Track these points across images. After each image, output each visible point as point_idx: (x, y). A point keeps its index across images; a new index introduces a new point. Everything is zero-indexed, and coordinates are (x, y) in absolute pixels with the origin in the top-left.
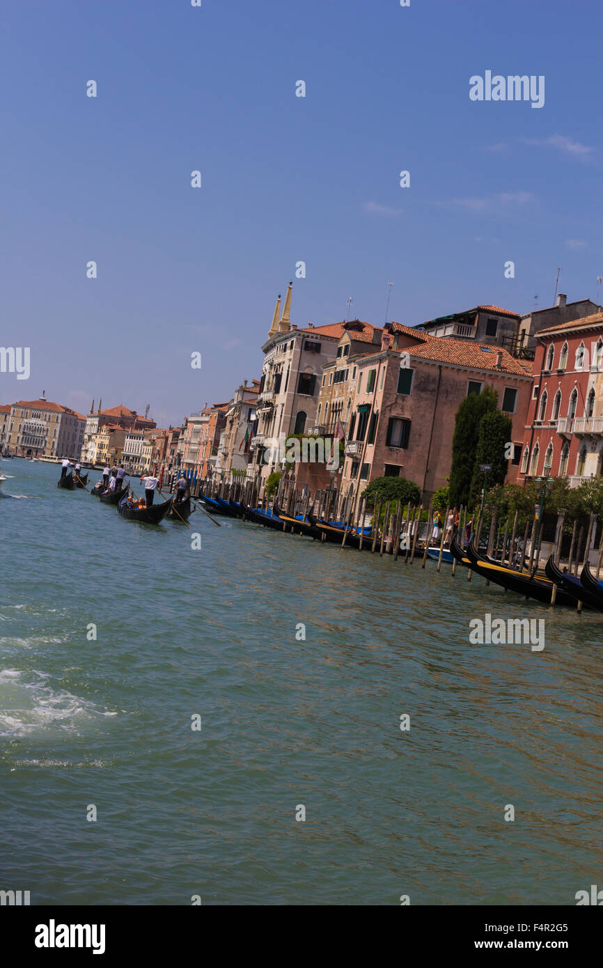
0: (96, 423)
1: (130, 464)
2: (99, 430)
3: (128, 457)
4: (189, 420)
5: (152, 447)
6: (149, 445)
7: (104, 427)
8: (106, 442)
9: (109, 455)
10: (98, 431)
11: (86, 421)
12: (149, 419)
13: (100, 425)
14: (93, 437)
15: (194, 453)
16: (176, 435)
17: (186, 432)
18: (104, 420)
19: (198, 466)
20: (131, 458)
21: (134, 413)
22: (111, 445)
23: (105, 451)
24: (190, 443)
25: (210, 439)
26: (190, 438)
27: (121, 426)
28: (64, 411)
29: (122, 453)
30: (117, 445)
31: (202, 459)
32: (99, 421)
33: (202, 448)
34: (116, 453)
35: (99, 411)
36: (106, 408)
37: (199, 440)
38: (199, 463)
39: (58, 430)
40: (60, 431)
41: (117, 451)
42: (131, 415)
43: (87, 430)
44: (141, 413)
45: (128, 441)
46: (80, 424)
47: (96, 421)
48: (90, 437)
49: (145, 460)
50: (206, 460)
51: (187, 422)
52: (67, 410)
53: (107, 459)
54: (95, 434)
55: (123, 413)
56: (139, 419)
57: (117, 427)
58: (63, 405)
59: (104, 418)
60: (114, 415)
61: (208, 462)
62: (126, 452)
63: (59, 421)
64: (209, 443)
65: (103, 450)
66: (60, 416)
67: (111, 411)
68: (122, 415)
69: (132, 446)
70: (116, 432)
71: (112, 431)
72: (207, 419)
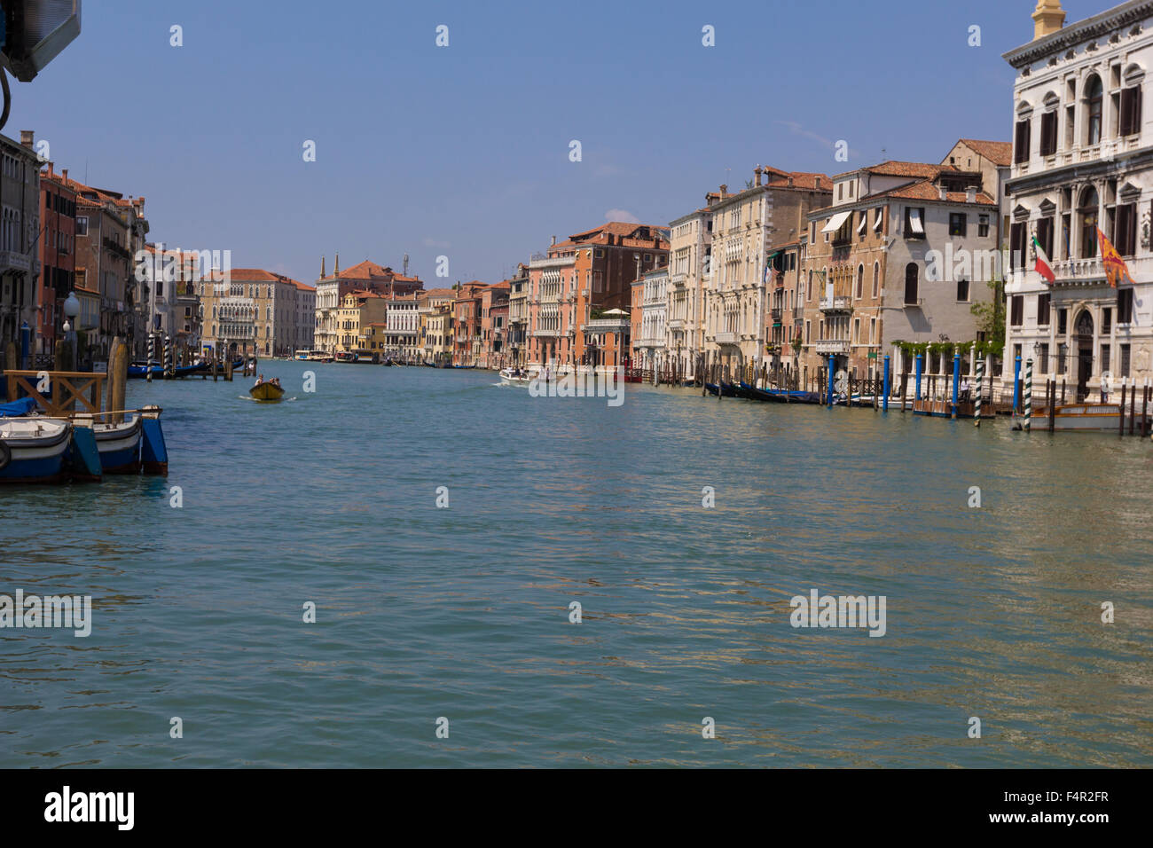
0: (336, 291)
1: (401, 348)
2: (342, 302)
3: (395, 339)
4: (532, 265)
5: (443, 318)
6: (437, 316)
7: (349, 297)
8: (356, 318)
9: (362, 338)
10: (339, 304)
11: (315, 291)
12: (410, 277)
13: (342, 293)
14: (333, 313)
15: (551, 320)
16: (501, 296)
17: (525, 287)
18: (347, 286)
19: (564, 341)
20: (400, 338)
21: (388, 270)
22: (363, 322)
23: (355, 332)
24: (538, 304)
25: (584, 293)
26: (539, 296)
27: (373, 292)
28: (277, 279)
29: (384, 332)
30: (375, 321)
31: (571, 328)
32: (339, 289)
33: (566, 309)
34: (374, 334)
35: (337, 274)
36: (346, 268)
37: (558, 296)
38: (567, 334)
39: (272, 309)
40: (276, 311)
41: (374, 331)
42: (384, 274)
43: (320, 304)
44: (397, 270)
45: (391, 313)
46: (301, 298)
47: (334, 289)
48: (326, 314)
49: (432, 340)
50: (582, 328)
51: (526, 270)
52: (282, 278)
53: (361, 344)
54: (334, 308)
55: (372, 272)
56: (397, 278)
57: (367, 294)
58: (273, 272)
59: (346, 283)
60: (360, 277)
61: (585, 331)
62: (391, 329)
63: (273, 295)
64: (581, 301)
65: (352, 331)
66: (273, 287)
67: (354, 271)
68: (371, 275)
69: (399, 319)
70: (369, 301)
71: (362, 300)
72: (570, 260)
